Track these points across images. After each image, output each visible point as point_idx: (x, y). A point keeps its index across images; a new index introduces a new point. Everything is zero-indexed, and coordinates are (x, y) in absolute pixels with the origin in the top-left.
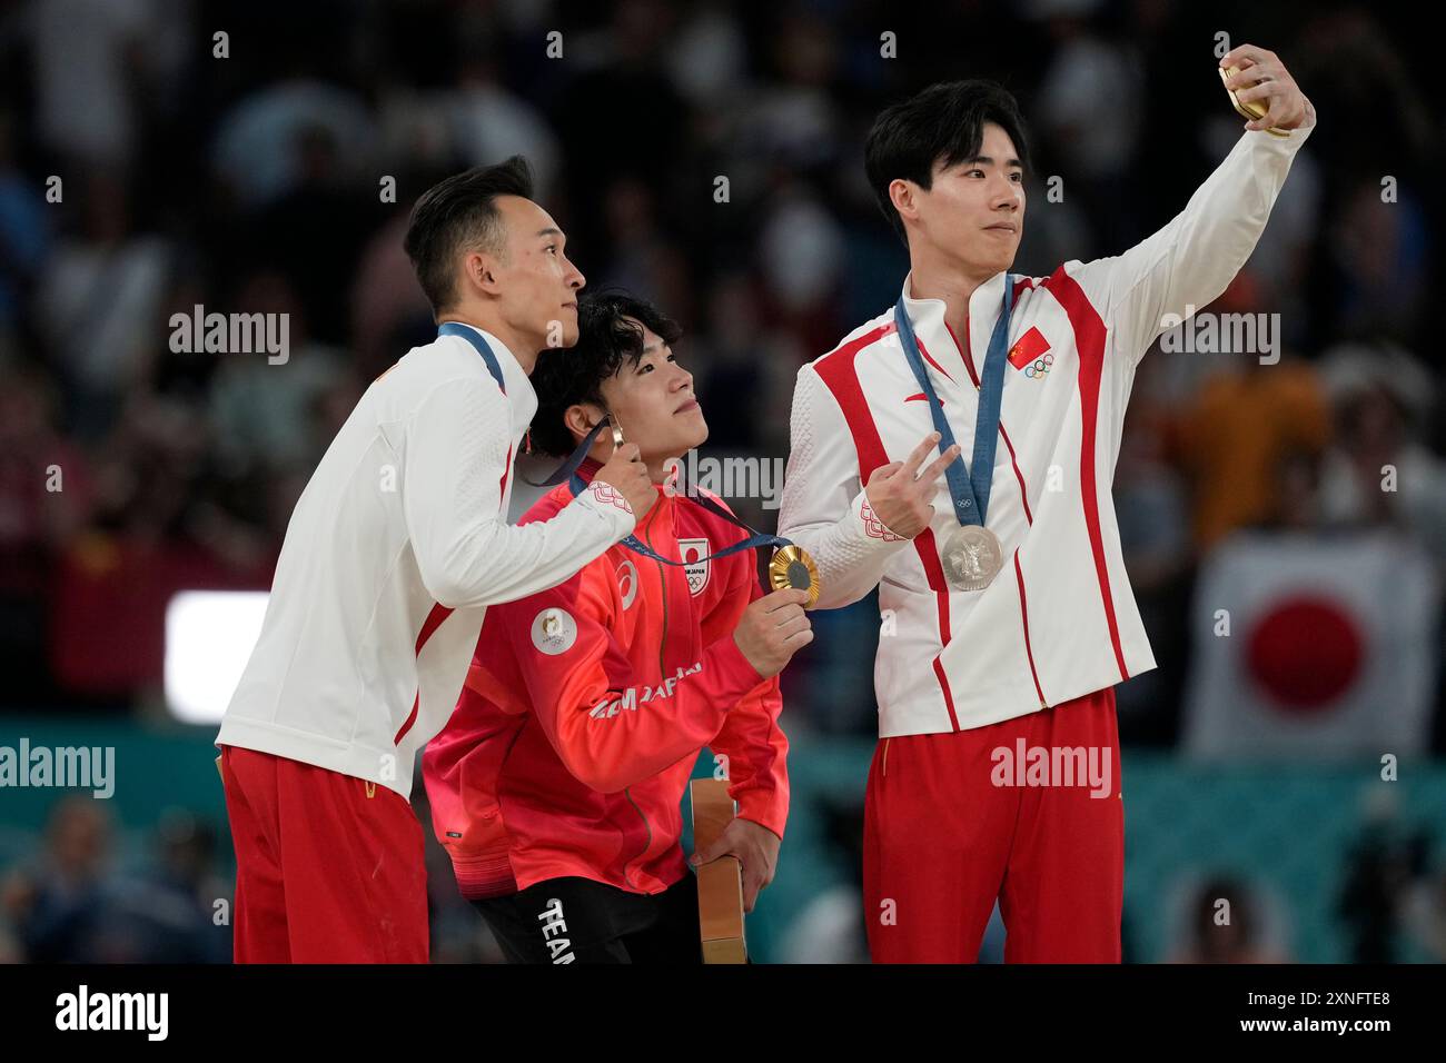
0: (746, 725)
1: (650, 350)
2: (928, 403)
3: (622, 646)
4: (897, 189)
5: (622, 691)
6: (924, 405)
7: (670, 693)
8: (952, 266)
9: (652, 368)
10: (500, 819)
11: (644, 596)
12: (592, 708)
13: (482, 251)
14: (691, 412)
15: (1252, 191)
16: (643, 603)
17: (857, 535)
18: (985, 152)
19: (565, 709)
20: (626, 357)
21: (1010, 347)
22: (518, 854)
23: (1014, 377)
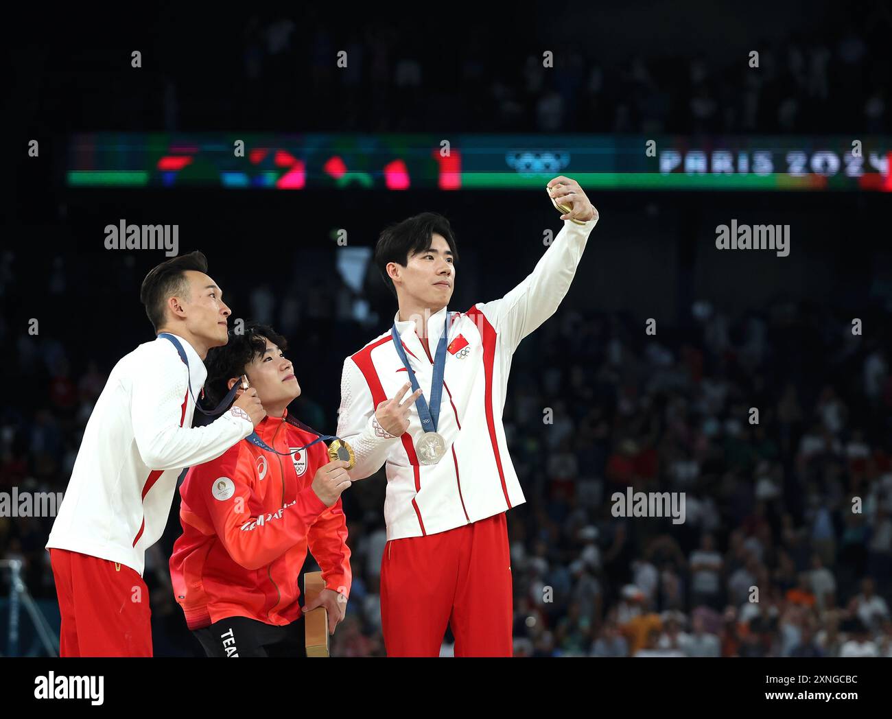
0: (329, 543)
1: (269, 350)
2: (407, 372)
3: (261, 499)
4: (390, 267)
5: (257, 517)
6: (406, 374)
7: (281, 516)
8: (419, 305)
9: (271, 359)
10: (202, 587)
11: (271, 473)
12: (242, 526)
13: (177, 296)
14: (290, 381)
15: (567, 256)
16: (270, 477)
17: (371, 436)
18: (433, 246)
19: (228, 526)
20: (258, 353)
21: (448, 344)
22: (211, 605)
23: (450, 358)
